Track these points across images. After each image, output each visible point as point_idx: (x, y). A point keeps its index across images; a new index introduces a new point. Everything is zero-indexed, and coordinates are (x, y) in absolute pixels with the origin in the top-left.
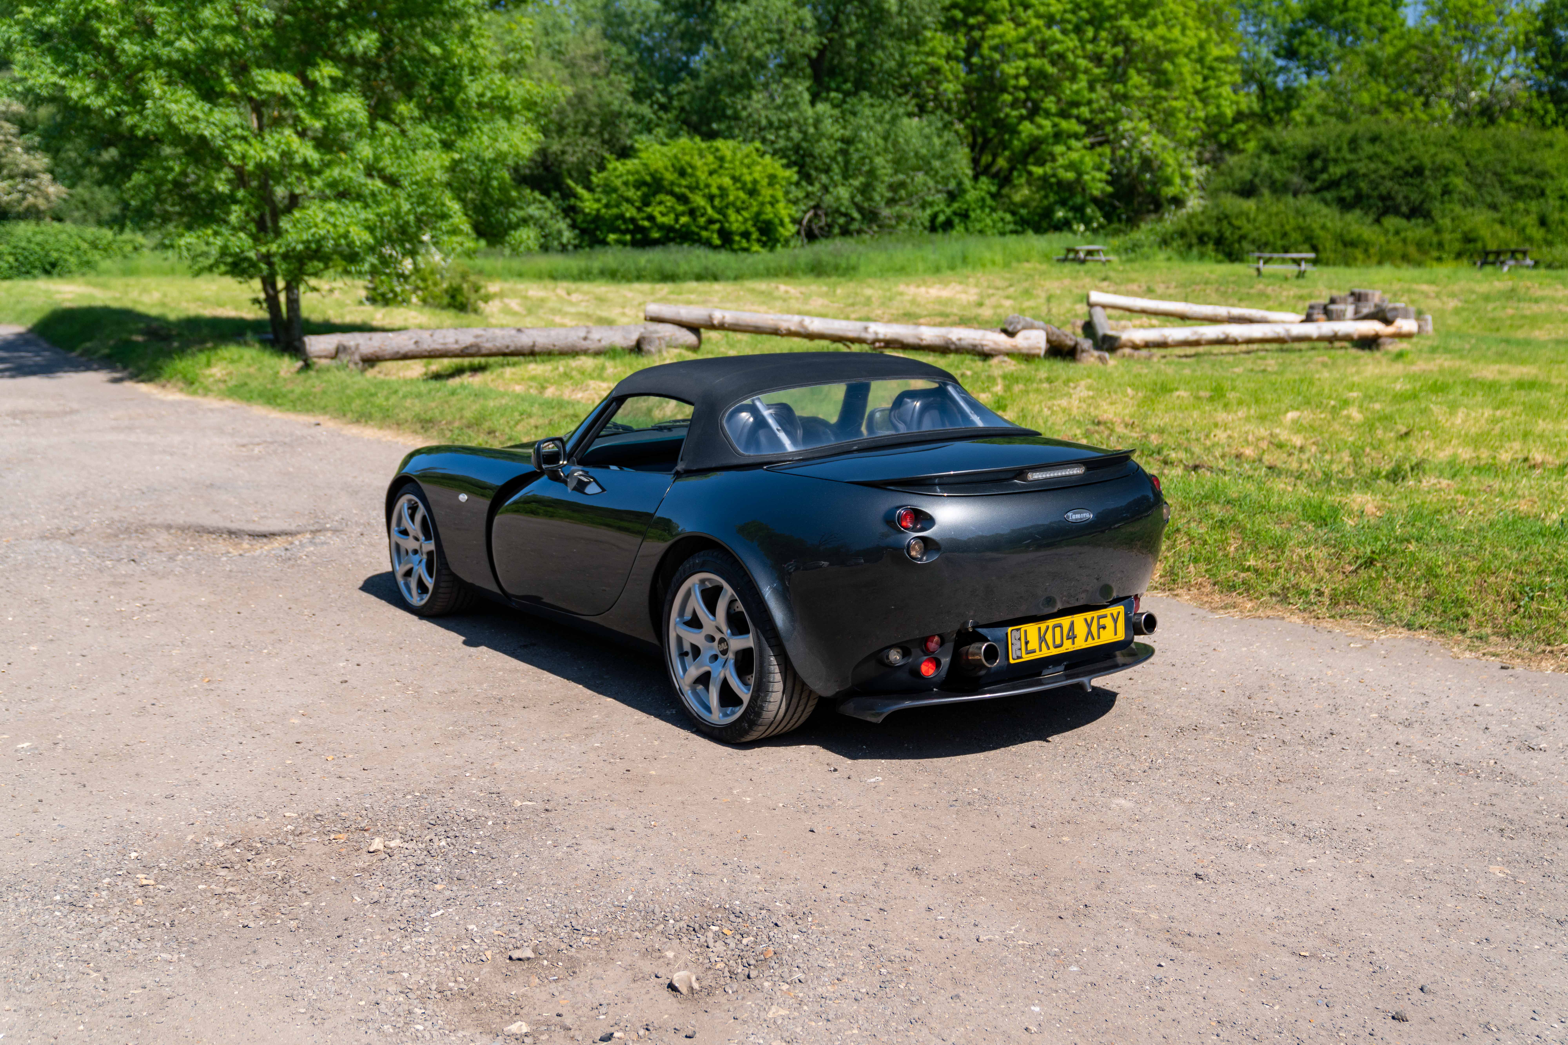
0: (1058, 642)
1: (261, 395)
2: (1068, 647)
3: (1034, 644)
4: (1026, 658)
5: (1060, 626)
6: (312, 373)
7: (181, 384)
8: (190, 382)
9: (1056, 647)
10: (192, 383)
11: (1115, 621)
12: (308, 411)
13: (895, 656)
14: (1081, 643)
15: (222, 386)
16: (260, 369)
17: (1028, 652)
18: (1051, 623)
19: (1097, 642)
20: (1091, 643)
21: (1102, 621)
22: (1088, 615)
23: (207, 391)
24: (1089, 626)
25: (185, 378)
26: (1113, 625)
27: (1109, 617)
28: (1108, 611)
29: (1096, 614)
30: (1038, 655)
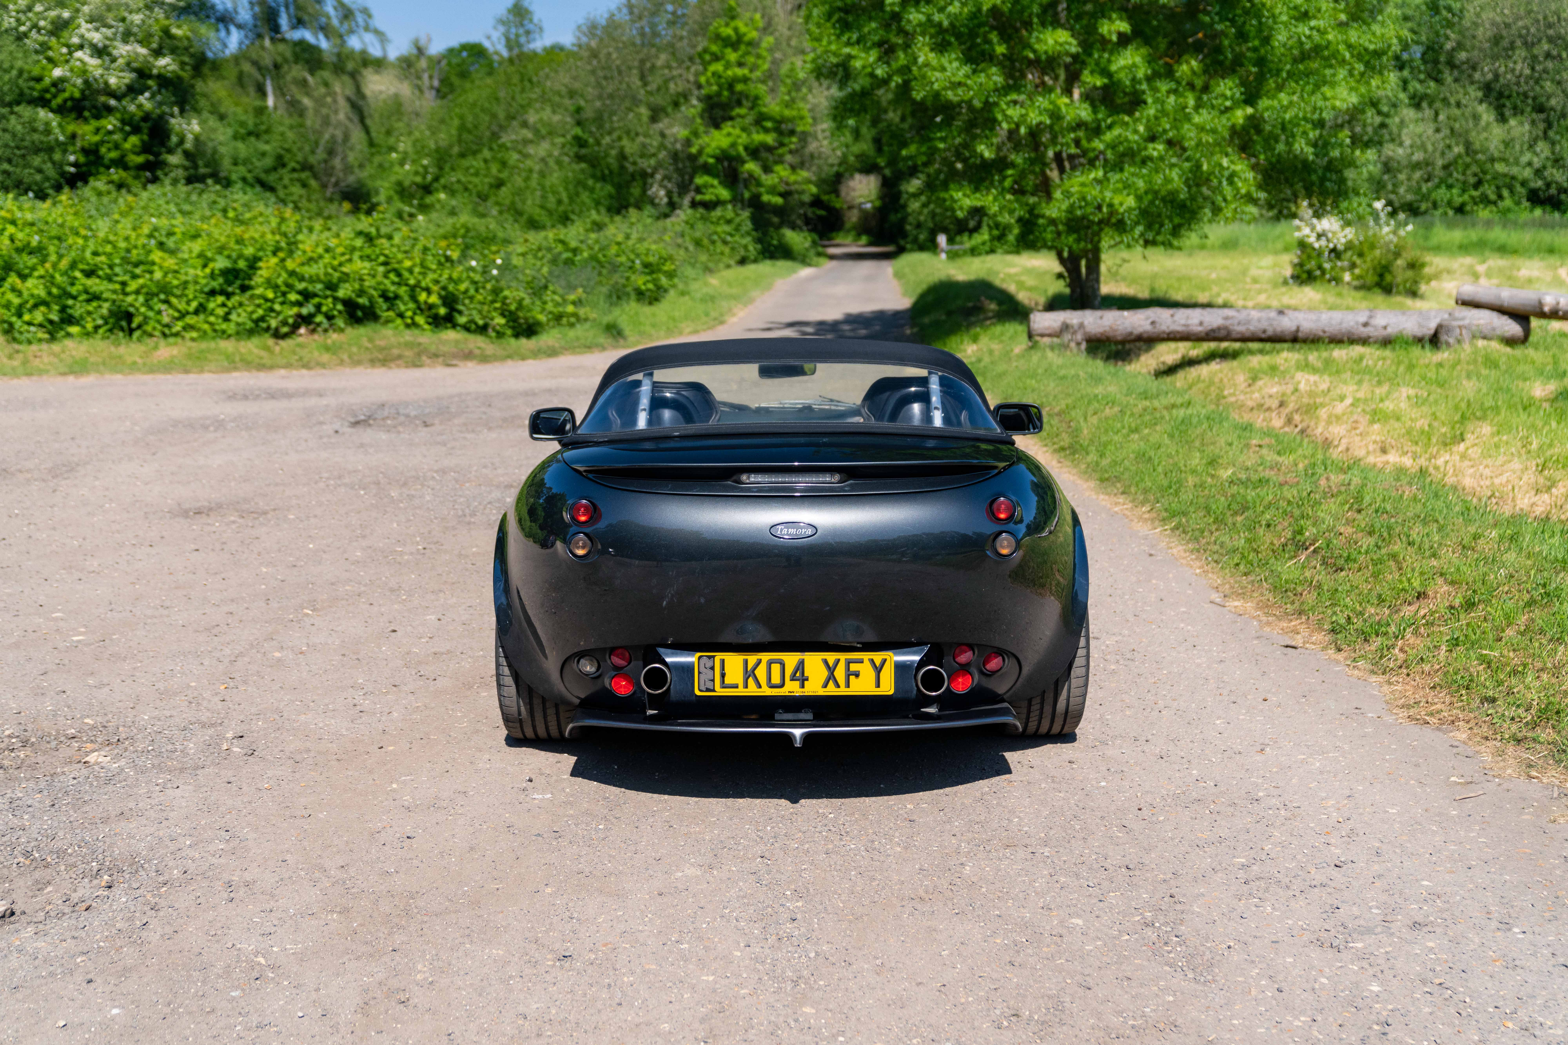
0: (776, 681)
2: (792, 688)
3: (735, 676)
4: (720, 692)
5: (781, 663)
9: (773, 687)
11: (878, 670)
13: (587, 667)
14: (814, 688)
17: (725, 687)
18: (765, 657)
19: (843, 691)
20: (831, 690)
21: (854, 667)
22: (831, 657)
24: (831, 670)
26: (872, 674)
27: (867, 663)
28: (866, 656)
29: (843, 657)
30: (741, 692)
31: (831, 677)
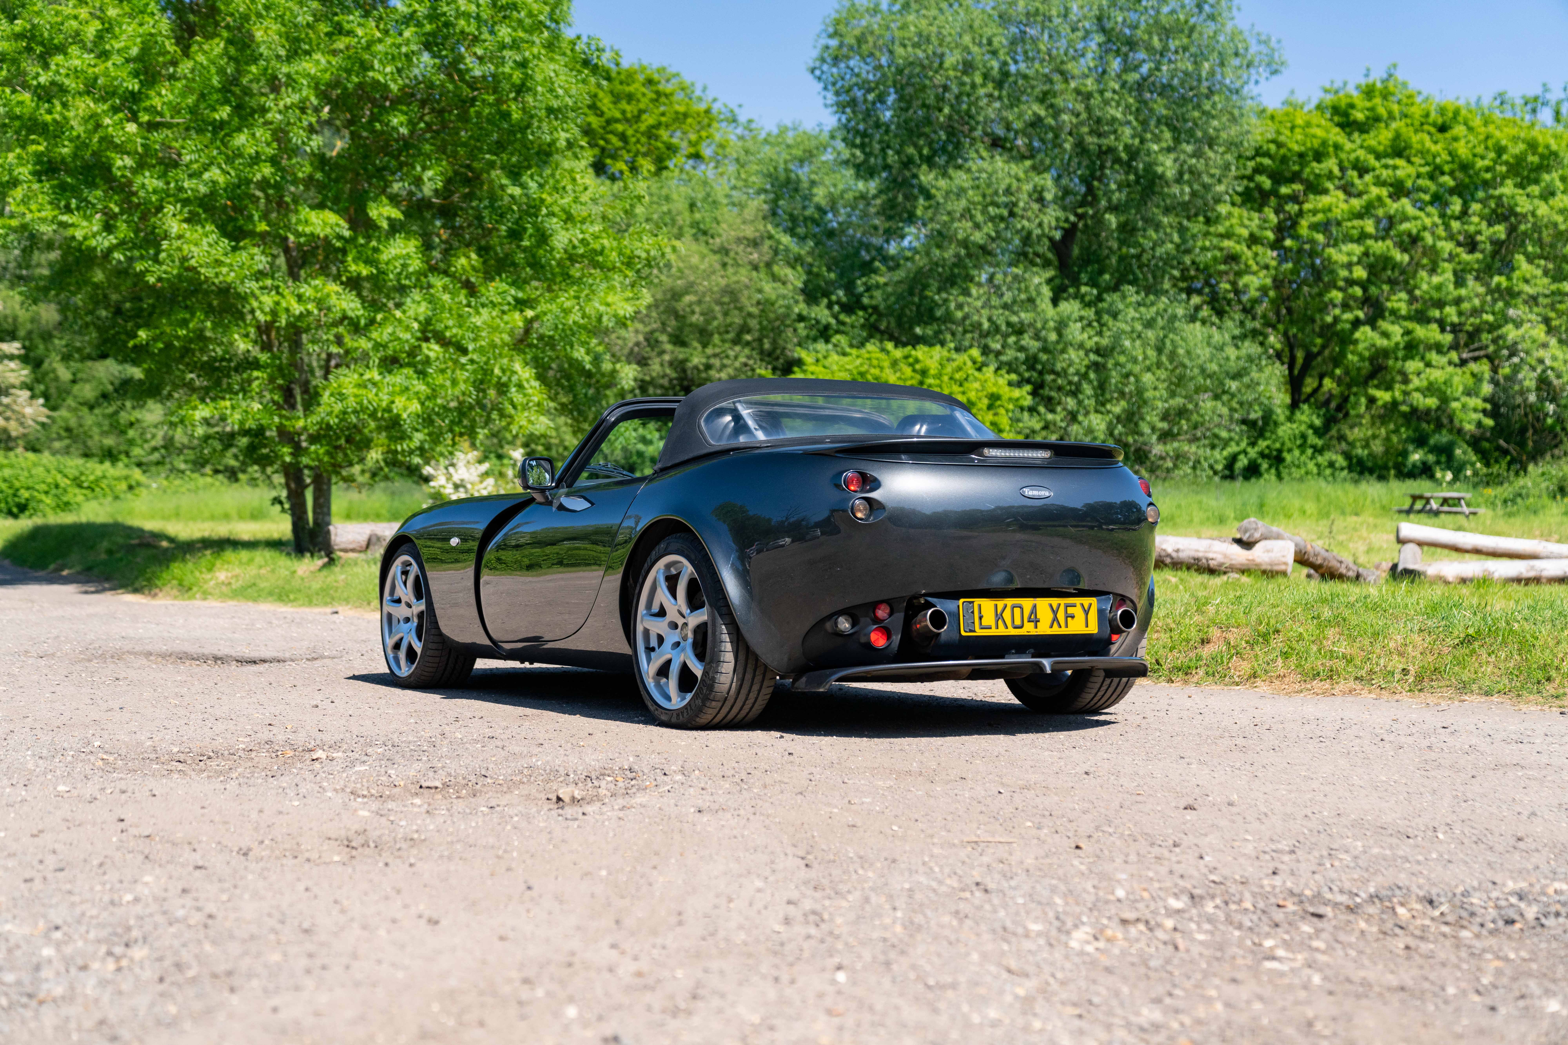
0: (1018, 622)
1: (271, 594)
2: (1029, 629)
3: (989, 619)
4: (979, 632)
5: (1021, 607)
6: (336, 569)
7: (175, 592)
8: (185, 589)
9: (1016, 627)
10: (190, 589)
11: (1087, 613)
12: (326, 604)
13: (844, 624)
14: (1044, 628)
15: (225, 589)
16: (273, 571)
17: (982, 628)
18: (1010, 602)
19: (1063, 631)
20: (1056, 630)
21: (1070, 610)
22: (1055, 601)
23: (206, 595)
24: (1055, 613)
25: (181, 584)
26: (1083, 616)
27: (1079, 607)
28: (1077, 601)
29: (1063, 601)
30: (993, 632)
31: (1055, 619)
